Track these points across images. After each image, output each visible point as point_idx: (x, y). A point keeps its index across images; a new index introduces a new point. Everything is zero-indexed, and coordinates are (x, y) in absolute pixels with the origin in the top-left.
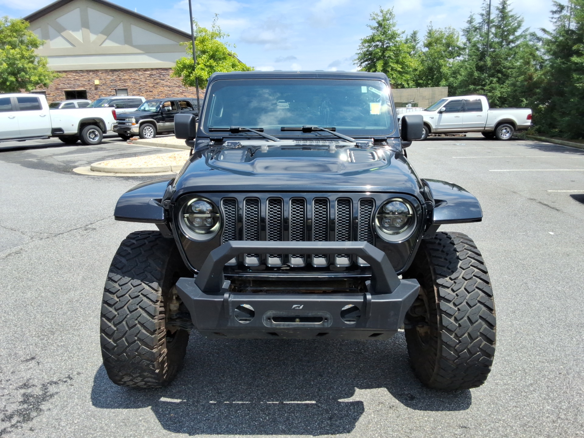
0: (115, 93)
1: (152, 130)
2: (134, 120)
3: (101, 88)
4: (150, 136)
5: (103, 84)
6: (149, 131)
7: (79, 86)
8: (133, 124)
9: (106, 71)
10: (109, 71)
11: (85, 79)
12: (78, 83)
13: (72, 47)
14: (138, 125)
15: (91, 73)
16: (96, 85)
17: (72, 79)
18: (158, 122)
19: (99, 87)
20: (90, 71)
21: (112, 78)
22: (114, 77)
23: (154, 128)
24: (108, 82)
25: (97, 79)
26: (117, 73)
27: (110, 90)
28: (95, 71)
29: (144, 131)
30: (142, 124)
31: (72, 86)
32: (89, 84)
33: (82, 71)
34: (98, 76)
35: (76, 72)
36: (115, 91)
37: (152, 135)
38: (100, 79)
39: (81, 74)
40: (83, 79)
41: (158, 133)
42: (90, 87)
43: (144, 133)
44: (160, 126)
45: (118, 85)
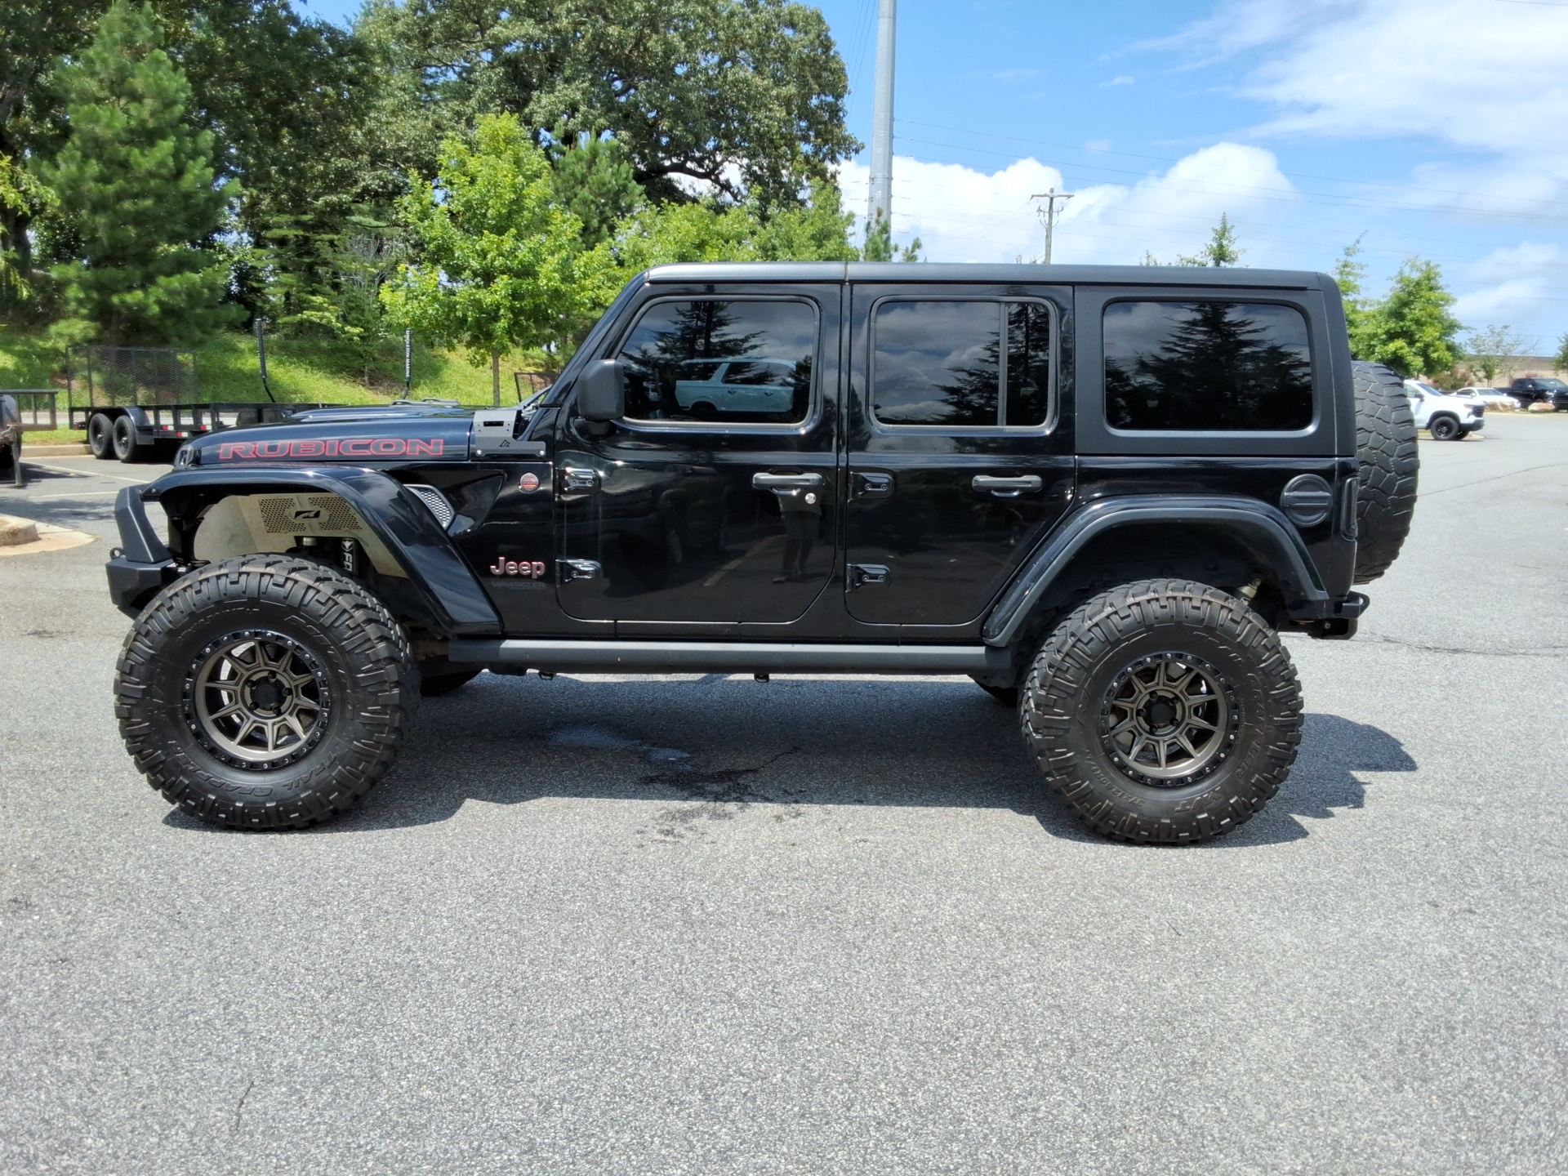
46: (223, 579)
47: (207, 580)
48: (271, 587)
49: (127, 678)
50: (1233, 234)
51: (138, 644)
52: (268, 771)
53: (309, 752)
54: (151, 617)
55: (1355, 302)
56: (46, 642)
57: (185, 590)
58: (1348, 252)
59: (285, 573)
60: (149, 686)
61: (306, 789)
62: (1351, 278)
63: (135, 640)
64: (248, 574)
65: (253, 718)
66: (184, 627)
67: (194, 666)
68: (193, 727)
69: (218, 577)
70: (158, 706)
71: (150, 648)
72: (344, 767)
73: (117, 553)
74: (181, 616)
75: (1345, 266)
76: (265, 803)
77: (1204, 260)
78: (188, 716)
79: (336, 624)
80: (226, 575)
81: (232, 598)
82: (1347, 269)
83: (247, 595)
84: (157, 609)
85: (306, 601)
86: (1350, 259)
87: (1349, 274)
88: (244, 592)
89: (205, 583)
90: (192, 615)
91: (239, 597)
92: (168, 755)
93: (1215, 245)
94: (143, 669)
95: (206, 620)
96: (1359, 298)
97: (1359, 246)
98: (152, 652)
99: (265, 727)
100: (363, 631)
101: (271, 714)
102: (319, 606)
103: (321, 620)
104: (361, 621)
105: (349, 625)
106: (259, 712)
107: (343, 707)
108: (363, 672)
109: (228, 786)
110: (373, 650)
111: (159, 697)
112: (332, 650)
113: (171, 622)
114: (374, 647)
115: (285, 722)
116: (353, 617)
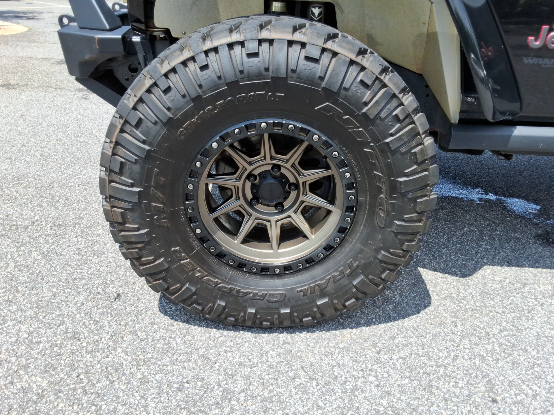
46: (237, 49)
47: (216, 50)
48: (302, 62)
49: (116, 177)
51: (125, 135)
52: (280, 276)
53: (326, 257)
54: (141, 100)
56: (11, 92)
57: (184, 63)
59: (320, 42)
60: (147, 189)
61: (323, 295)
63: (122, 131)
64: (271, 42)
65: (255, 214)
66: (187, 116)
67: (198, 164)
68: (198, 231)
69: (231, 46)
70: (159, 211)
71: (144, 142)
72: (366, 276)
73: (65, 21)
74: (183, 101)
76: (278, 309)
78: (191, 220)
79: (383, 115)
80: (242, 44)
81: (250, 77)
83: (271, 73)
84: (149, 91)
85: (346, 85)
88: (267, 69)
89: (212, 55)
90: (197, 100)
91: (260, 76)
92: (171, 263)
94: (136, 168)
95: (215, 108)
98: (147, 147)
99: (268, 224)
100: (413, 122)
101: (273, 210)
102: (362, 89)
103: (364, 110)
104: (411, 110)
105: (396, 115)
106: (259, 207)
107: (372, 213)
108: (406, 175)
109: (238, 291)
110: (420, 147)
111: (158, 201)
112: (371, 148)
113: (169, 109)
114: (422, 144)
115: (289, 219)
116: (402, 104)
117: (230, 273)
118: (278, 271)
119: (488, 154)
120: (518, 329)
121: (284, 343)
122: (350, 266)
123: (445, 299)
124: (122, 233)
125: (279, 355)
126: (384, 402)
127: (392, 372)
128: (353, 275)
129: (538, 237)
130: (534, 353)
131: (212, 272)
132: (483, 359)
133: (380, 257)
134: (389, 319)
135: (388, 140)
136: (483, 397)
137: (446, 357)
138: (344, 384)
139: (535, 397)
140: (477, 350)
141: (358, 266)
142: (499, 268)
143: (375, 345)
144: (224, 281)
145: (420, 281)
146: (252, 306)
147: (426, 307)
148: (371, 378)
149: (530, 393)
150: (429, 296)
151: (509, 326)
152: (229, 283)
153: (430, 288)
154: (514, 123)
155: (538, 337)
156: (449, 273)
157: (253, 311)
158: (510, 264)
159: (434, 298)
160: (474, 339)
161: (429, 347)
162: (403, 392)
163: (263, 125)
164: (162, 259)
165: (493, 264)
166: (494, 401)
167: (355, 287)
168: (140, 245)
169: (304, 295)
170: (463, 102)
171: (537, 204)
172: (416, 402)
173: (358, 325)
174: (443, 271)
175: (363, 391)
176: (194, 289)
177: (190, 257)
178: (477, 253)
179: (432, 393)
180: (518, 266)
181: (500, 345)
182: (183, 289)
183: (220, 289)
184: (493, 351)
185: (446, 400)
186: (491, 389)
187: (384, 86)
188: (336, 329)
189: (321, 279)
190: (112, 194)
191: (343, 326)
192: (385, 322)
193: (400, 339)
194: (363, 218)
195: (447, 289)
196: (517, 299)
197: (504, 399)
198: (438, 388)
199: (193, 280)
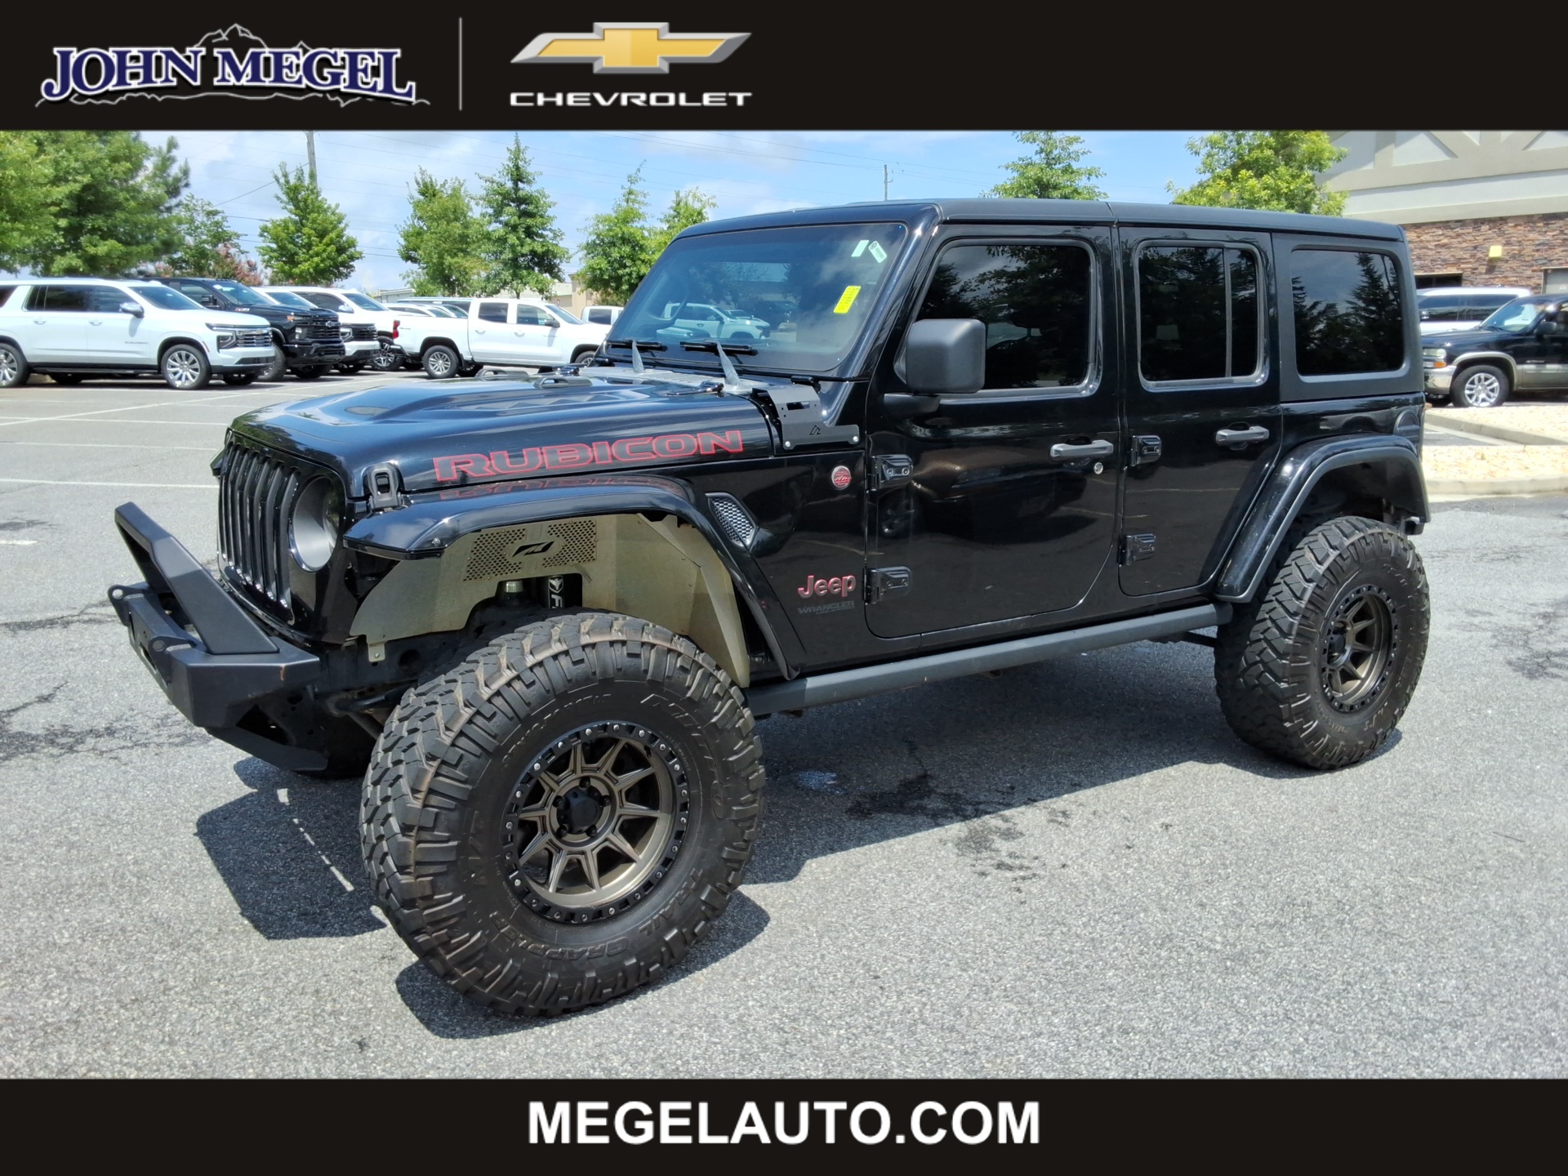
0: (1541, 282)
1: (1496, 384)
2: (1441, 354)
3: (1505, 266)
4: (1483, 400)
5: (1514, 257)
6: (1483, 387)
7: (1446, 263)
8: (1438, 365)
9: (1529, 220)
10: (1535, 219)
11: (1464, 245)
12: (1445, 254)
13: (1448, 158)
14: (1452, 368)
15: (1485, 228)
16: (1492, 260)
17: (1431, 245)
18: (1521, 362)
19: (1499, 264)
20: (1483, 221)
21: (1542, 238)
22: (1549, 236)
23: (1505, 381)
24: (1529, 250)
25: (1498, 243)
26: (1561, 223)
27: (1529, 273)
28: (1498, 222)
29: (1468, 385)
30: (1464, 365)
31: (1428, 262)
32: (1473, 256)
33: (1462, 223)
34: (1502, 234)
35: (1445, 225)
36: (1542, 274)
37: (1493, 400)
38: (1508, 243)
39: (1459, 230)
40: (1460, 243)
41: (1514, 394)
42: (1475, 265)
43: (1467, 392)
44: (1524, 372)
45: (1556, 257)
46: (563, 659)
47: (541, 664)
48: (624, 660)
49: (427, 836)
50: (528, 155)
53: (665, 875)
54: (461, 734)
55: (643, 228)
57: (509, 684)
58: (632, 180)
59: (635, 636)
60: (465, 840)
61: (670, 926)
62: (636, 206)
63: (437, 773)
64: (594, 646)
66: (513, 740)
67: (518, 794)
68: (517, 883)
69: (556, 657)
70: (477, 867)
71: (465, 781)
72: (714, 885)
75: (630, 193)
76: (624, 960)
77: (502, 180)
79: (705, 696)
80: (567, 653)
82: (632, 197)
83: (597, 676)
85: (668, 673)
86: (633, 187)
87: (634, 201)
88: (593, 674)
89: (537, 670)
90: (524, 720)
93: (511, 165)
94: (454, 815)
95: (541, 724)
96: (647, 226)
97: (640, 175)
98: (469, 787)
99: (581, 857)
100: (731, 697)
101: (584, 838)
102: (682, 675)
103: (688, 695)
104: (727, 685)
105: (717, 694)
106: (569, 838)
107: (708, 804)
108: (736, 753)
109: (571, 953)
110: (741, 721)
111: (478, 853)
112: (699, 731)
113: (494, 737)
114: (743, 717)
115: (607, 844)
116: (718, 681)
117: (557, 931)
118: (612, 911)
119: (775, 716)
120: (871, 912)
121: (634, 1009)
122: (694, 878)
123: (782, 908)
124: (426, 912)
125: (638, 1021)
126: (777, 1015)
127: (768, 990)
128: (700, 889)
129: (850, 811)
130: (895, 927)
131: (537, 937)
132: (850, 948)
133: (724, 855)
134: (734, 947)
135: (713, 720)
136: (865, 978)
137: (814, 959)
138: (726, 1017)
139: (910, 961)
140: (840, 942)
141: (703, 875)
142: (824, 858)
143: (735, 975)
144: (552, 945)
145: (745, 901)
146: (590, 969)
147: (767, 923)
148: (750, 1003)
149: (906, 960)
150: (763, 911)
151: (861, 911)
152: (558, 946)
153: (760, 903)
154: (804, 675)
155: (893, 912)
156: (772, 881)
157: (593, 974)
158: (833, 850)
159: (770, 911)
160: (833, 935)
161: (792, 957)
162: (789, 1001)
163: (588, 731)
164: (479, 934)
165: (815, 856)
166: (876, 977)
167: (704, 902)
168: (453, 921)
169: (649, 933)
170: (752, 664)
171: (832, 772)
172: (806, 1004)
173: (705, 965)
174: (765, 881)
175: (750, 1016)
176: (518, 965)
177: (510, 922)
178: (791, 850)
179: (816, 992)
180: (842, 850)
181: (860, 931)
182: (505, 970)
183: (549, 957)
184: (856, 938)
185: (833, 992)
186: (869, 969)
187: (701, 667)
188: (683, 977)
189: (664, 907)
190: (420, 858)
191: (689, 971)
192: (732, 951)
193: (758, 961)
194: (699, 814)
195: (779, 898)
196: (855, 883)
197: (885, 973)
198: (820, 986)
199: (517, 954)
